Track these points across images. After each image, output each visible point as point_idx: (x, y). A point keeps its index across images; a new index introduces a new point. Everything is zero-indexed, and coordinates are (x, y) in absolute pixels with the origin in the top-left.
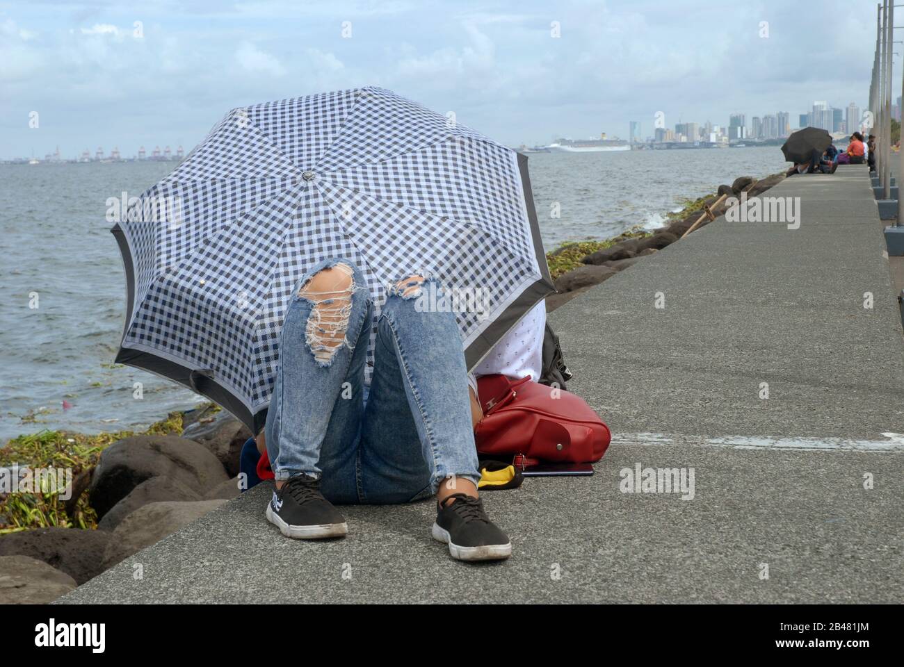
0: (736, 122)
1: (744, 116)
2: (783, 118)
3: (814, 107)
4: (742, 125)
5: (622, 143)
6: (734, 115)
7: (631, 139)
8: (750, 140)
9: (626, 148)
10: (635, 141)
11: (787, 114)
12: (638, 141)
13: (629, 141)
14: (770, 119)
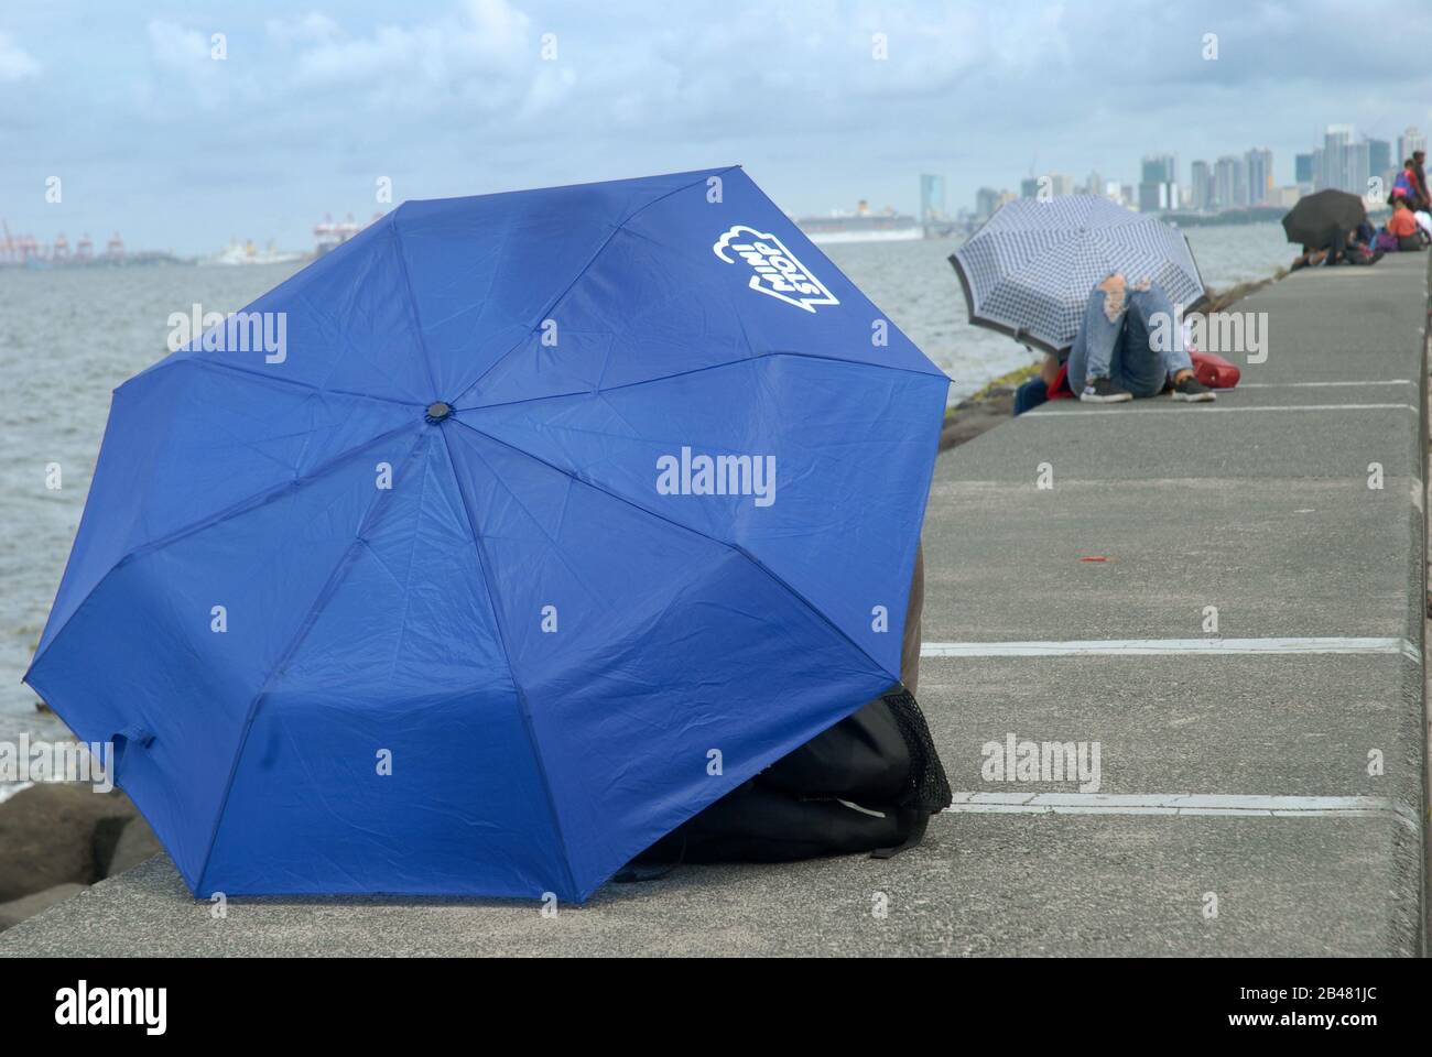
0: (1156, 172)
1: (1172, 160)
2: (1258, 164)
3: (1328, 138)
4: (1168, 177)
5: (903, 222)
6: (1152, 158)
7: (924, 213)
8: (1187, 213)
9: (912, 234)
10: (933, 218)
11: (1267, 155)
12: (940, 216)
13: (919, 218)
14: (1231, 167)
